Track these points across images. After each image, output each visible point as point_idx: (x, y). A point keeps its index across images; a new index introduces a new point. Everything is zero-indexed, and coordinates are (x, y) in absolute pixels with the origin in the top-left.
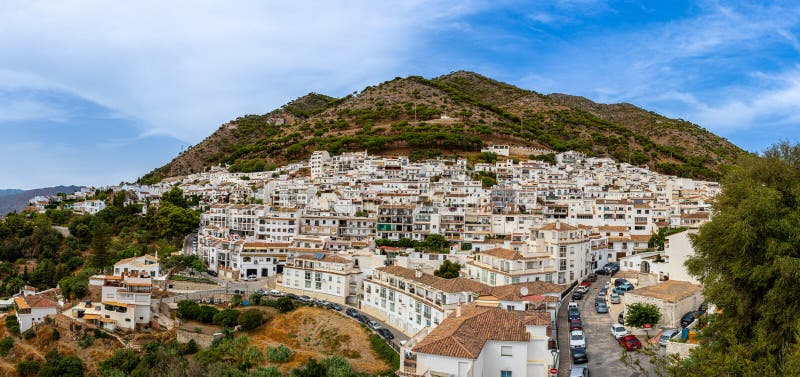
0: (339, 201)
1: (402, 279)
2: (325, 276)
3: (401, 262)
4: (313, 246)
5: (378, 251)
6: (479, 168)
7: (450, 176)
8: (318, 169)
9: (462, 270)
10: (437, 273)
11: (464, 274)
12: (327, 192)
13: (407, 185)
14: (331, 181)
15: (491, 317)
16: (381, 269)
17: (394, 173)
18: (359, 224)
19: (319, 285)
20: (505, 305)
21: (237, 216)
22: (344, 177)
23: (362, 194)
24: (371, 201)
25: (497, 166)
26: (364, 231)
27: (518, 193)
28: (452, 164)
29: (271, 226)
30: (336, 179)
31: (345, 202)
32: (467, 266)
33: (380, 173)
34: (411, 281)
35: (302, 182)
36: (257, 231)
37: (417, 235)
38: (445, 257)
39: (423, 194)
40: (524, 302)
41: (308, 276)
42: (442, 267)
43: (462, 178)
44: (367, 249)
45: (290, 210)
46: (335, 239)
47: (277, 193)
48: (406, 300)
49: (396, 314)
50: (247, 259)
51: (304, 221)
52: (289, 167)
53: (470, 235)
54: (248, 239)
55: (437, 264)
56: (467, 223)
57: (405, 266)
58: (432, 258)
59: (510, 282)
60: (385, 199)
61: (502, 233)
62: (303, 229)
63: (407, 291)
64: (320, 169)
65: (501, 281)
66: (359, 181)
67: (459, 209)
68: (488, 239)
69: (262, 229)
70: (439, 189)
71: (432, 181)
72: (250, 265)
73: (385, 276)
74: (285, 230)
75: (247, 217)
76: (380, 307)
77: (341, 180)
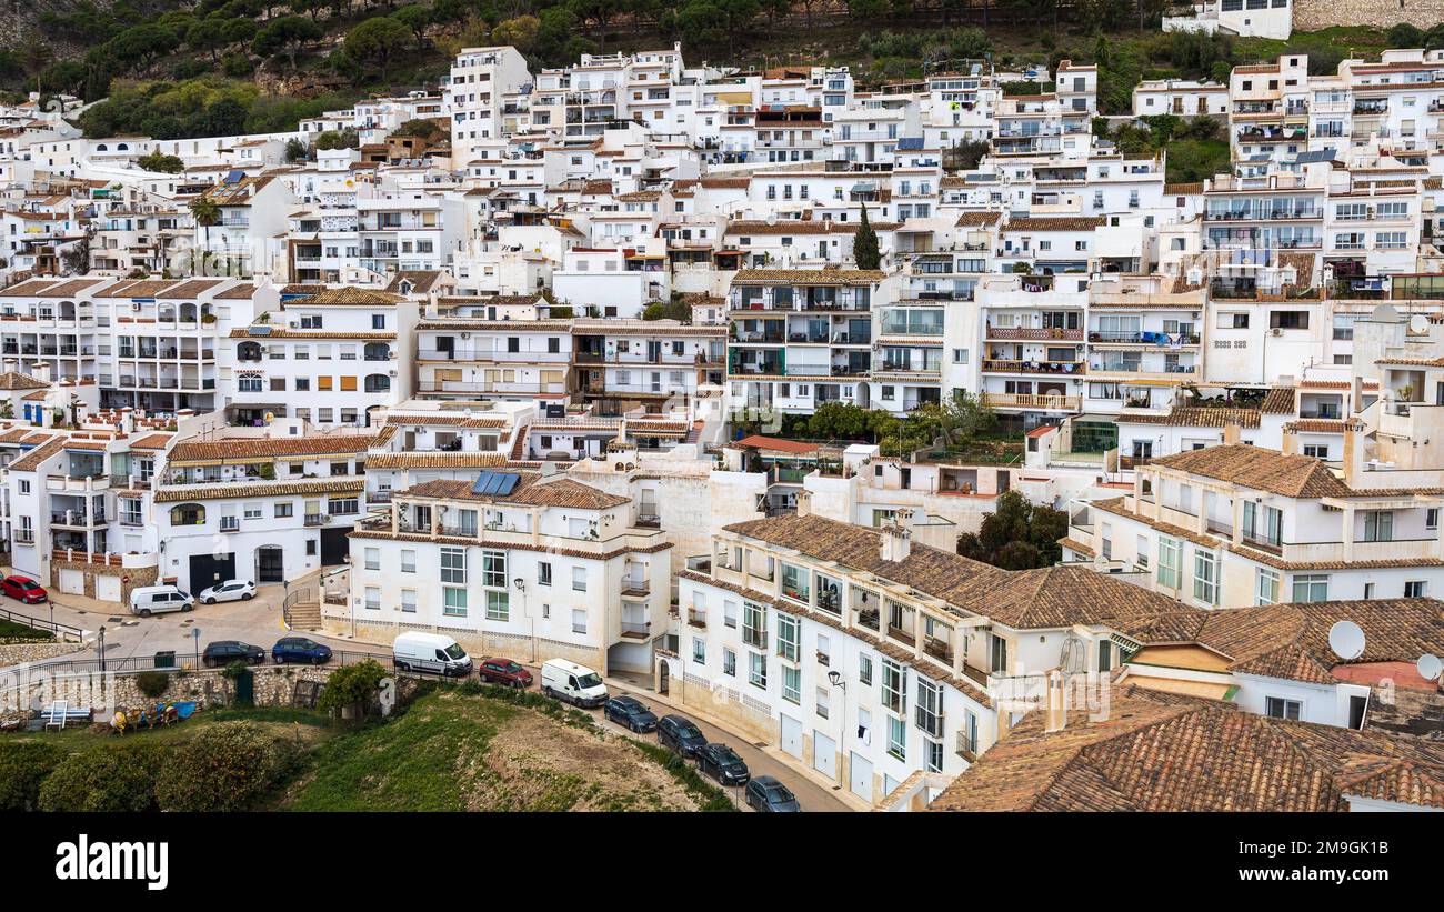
0: (573, 259)
1: (828, 569)
2: (521, 566)
3: (824, 497)
4: (471, 445)
5: (733, 456)
6: (1152, 100)
7: (1025, 142)
8: (480, 125)
9: (1074, 534)
10: (967, 545)
11: (1083, 552)
12: (519, 219)
13: (848, 186)
14: (540, 176)
15: (1195, 740)
16: (744, 530)
17: (792, 137)
18: (654, 352)
19: (497, 602)
20: (1257, 692)
21: (135, 330)
22: (588, 157)
23: (666, 230)
24: (698, 256)
25: (1237, 90)
26: (678, 377)
27: (1330, 208)
28: (1030, 90)
29: (290, 369)
30: (555, 167)
31: (596, 262)
32: (1098, 516)
33: (743, 139)
34: (864, 578)
35: (416, 179)
36: (229, 392)
37: (888, 392)
38: (1003, 479)
39: (914, 224)
40: (1346, 692)
41: (452, 570)
42: (990, 522)
43: (1079, 149)
44: (690, 449)
45: (373, 299)
46: (556, 412)
47: (310, 225)
48: (848, 653)
49: (804, 713)
50: (189, 514)
51: (428, 343)
52: (358, 116)
53: (1109, 391)
54: (189, 427)
55: (970, 513)
56: (1095, 337)
57: (841, 516)
58: (949, 484)
59: (1286, 595)
60: (759, 244)
61: (1252, 380)
62: (427, 377)
63: (848, 617)
64: (488, 124)
65: (1240, 584)
66: (653, 176)
67: (1065, 284)
68: (1192, 407)
69: (249, 383)
70: (979, 197)
71: (949, 169)
72: (207, 539)
73: (760, 555)
74: (348, 384)
75: (179, 330)
76: (742, 682)
77: (579, 171)
